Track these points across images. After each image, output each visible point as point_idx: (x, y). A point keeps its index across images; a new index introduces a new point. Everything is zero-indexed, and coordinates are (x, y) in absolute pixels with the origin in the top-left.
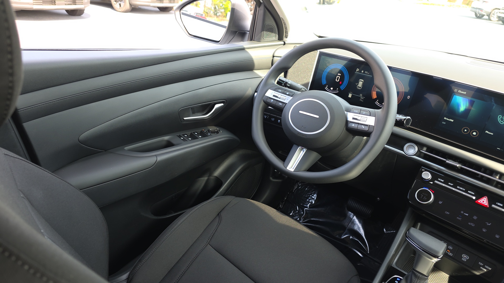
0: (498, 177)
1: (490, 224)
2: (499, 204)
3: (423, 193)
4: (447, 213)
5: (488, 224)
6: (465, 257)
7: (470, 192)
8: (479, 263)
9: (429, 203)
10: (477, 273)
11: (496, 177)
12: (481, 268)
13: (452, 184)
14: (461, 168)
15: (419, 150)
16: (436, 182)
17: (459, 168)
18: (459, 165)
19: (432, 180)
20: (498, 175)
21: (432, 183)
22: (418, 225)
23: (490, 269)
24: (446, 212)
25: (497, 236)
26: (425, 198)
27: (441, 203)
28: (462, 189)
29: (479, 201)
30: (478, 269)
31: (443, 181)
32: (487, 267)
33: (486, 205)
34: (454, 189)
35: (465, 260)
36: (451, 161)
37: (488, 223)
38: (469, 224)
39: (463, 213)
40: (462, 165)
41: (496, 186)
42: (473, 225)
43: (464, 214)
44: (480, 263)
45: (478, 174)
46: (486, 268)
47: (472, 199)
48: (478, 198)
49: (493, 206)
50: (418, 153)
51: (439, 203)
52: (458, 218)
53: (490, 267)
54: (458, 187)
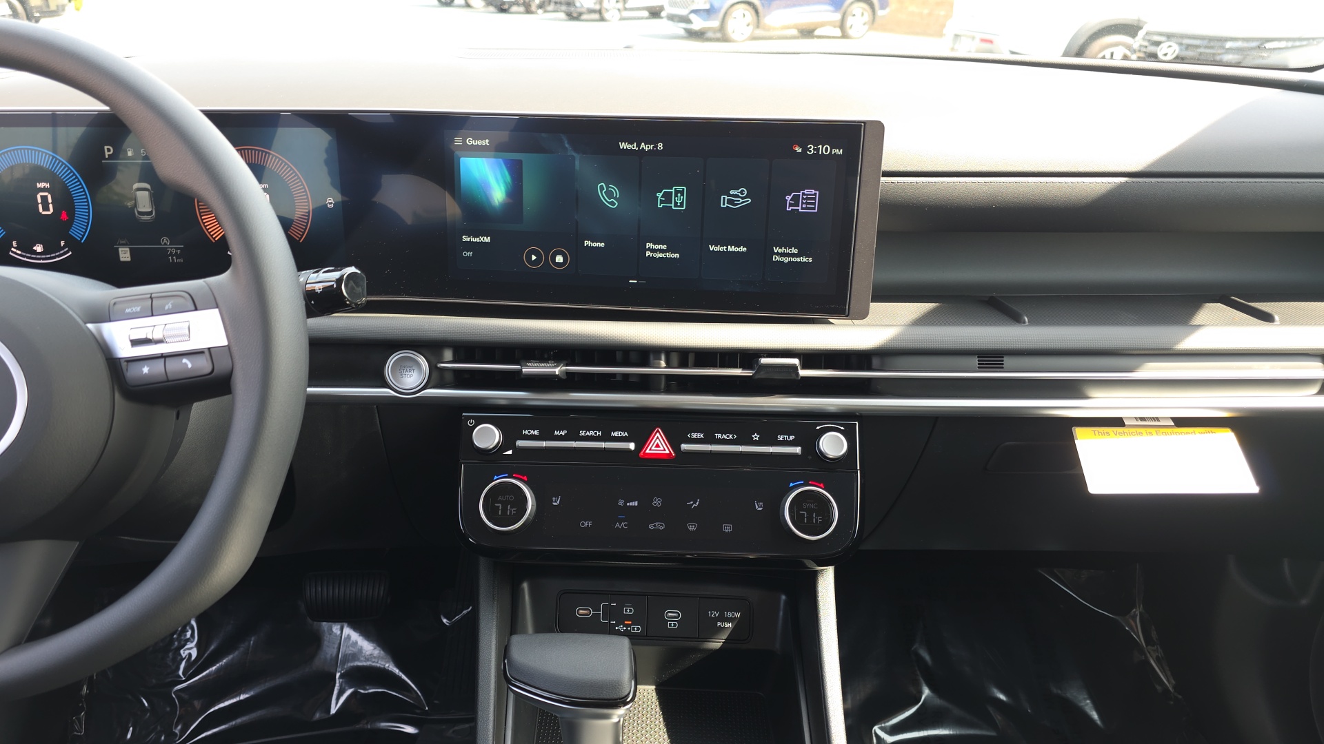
0: (663, 363)
1: (697, 503)
2: (694, 436)
3: (500, 498)
4: (586, 524)
5: (692, 505)
6: (672, 617)
7: (615, 434)
8: (710, 616)
9: (528, 518)
10: (716, 644)
11: (660, 364)
12: (719, 624)
13: (564, 433)
14: (568, 374)
15: (433, 367)
16: (520, 443)
17: (564, 377)
18: (559, 368)
19: (508, 442)
20: (663, 357)
21: (510, 452)
23: (738, 615)
24: (583, 524)
25: (727, 529)
26: (511, 511)
27: (558, 502)
28: (592, 433)
29: (648, 451)
30: (715, 631)
31: (536, 432)
32: (730, 615)
33: (667, 452)
34: (574, 444)
35: (675, 625)
36: (536, 365)
37: (692, 503)
38: (651, 527)
39: (625, 504)
40: (567, 365)
41: (668, 391)
42: (659, 526)
43: (628, 504)
44: (712, 614)
45: (613, 375)
46: (729, 620)
47: (629, 451)
48: (642, 442)
49: (684, 447)
50: (435, 374)
51: (554, 504)
52: (617, 525)
53: (737, 612)
54: (582, 433)
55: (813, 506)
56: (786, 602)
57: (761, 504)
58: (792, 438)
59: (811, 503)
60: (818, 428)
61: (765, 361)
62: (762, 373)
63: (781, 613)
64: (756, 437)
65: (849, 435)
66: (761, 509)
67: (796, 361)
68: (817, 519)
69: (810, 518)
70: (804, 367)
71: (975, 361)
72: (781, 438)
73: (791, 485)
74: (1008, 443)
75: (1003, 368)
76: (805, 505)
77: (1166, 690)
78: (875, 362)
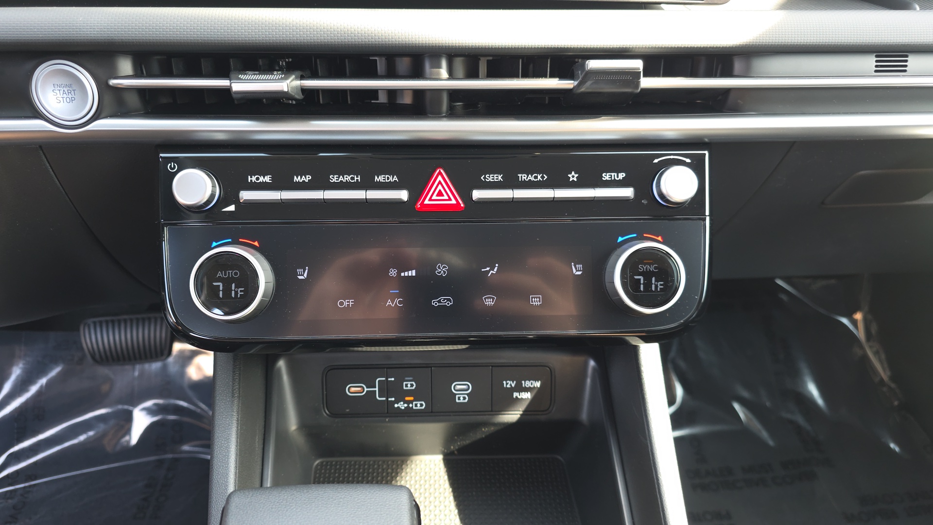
0: (444, 72)
1: (496, 269)
2: (490, 178)
3: (219, 274)
4: (346, 304)
5: (489, 271)
6: (461, 390)
7: (380, 179)
8: (505, 386)
9: (262, 302)
10: (512, 416)
11: (439, 74)
12: (516, 394)
13: (307, 178)
14: (304, 90)
15: (103, 87)
16: (246, 195)
17: (300, 96)
18: (288, 81)
19: (229, 194)
20: (444, 63)
21: (232, 208)
22: (279, 370)
23: (538, 384)
24: (342, 304)
25: (536, 302)
26: (235, 291)
27: (305, 275)
28: (347, 178)
29: (427, 202)
30: (509, 402)
31: (267, 179)
32: (528, 384)
33: (454, 202)
34: (321, 195)
35: (464, 398)
36: (255, 77)
37: (488, 269)
38: (435, 303)
39: (399, 273)
40: (302, 78)
41: (452, 114)
42: (446, 301)
43: (402, 274)
44: (507, 384)
45: (373, 93)
46: (526, 390)
47: (399, 203)
48: (418, 189)
49: (477, 194)
50: (108, 98)
51: (300, 277)
52: (389, 303)
53: (536, 380)
54: (334, 179)
55: (652, 268)
56: (594, 369)
57: (580, 266)
58: (622, 176)
59: (650, 264)
60: (656, 161)
61: (593, 64)
62: (589, 83)
63: (589, 381)
64: (573, 176)
65: (697, 166)
66: (579, 273)
67: (638, 64)
68: (656, 285)
69: (648, 285)
70: (648, 73)
71: (870, 62)
72: (606, 177)
73: (620, 239)
75: (905, 71)
76: (642, 268)
78: (738, 65)
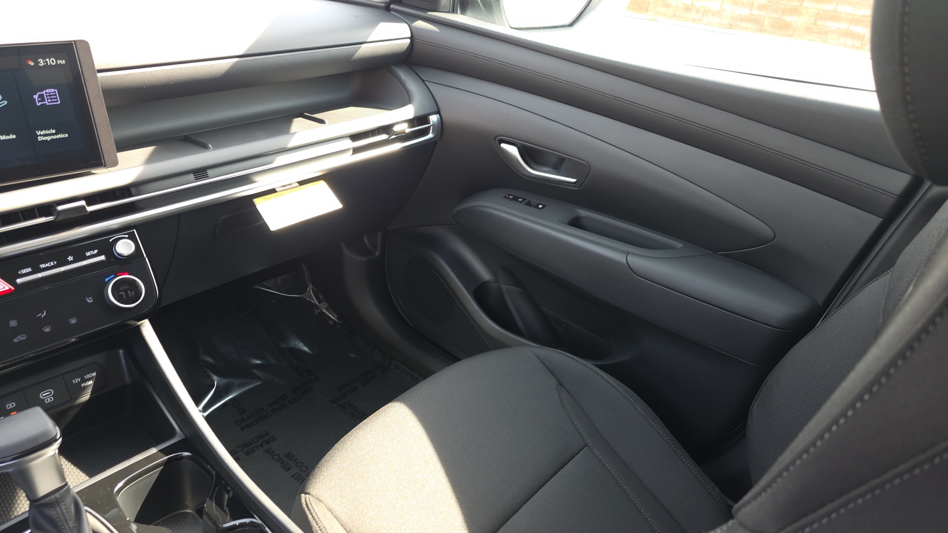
1: (45, 313)
2: (24, 271)
5: (41, 316)
6: (47, 396)
8: (74, 383)
10: (86, 397)
12: (83, 385)
23: (95, 374)
25: (73, 321)
30: (81, 390)
32: (88, 376)
33: (7, 288)
35: (51, 399)
37: (40, 314)
38: (15, 340)
42: (22, 337)
44: (75, 381)
46: (89, 380)
49: (19, 281)
53: (93, 372)
55: (126, 287)
56: (124, 353)
57: (90, 298)
58: (96, 251)
59: (125, 286)
60: (111, 240)
61: (60, 208)
62: (61, 216)
63: (123, 361)
64: (70, 258)
65: (132, 237)
66: (91, 301)
67: (83, 203)
68: (131, 294)
69: (127, 295)
70: (89, 204)
71: (192, 176)
72: (88, 254)
73: (107, 280)
74: (222, 218)
75: (208, 177)
76: (121, 288)
77: (334, 322)
78: (133, 190)
